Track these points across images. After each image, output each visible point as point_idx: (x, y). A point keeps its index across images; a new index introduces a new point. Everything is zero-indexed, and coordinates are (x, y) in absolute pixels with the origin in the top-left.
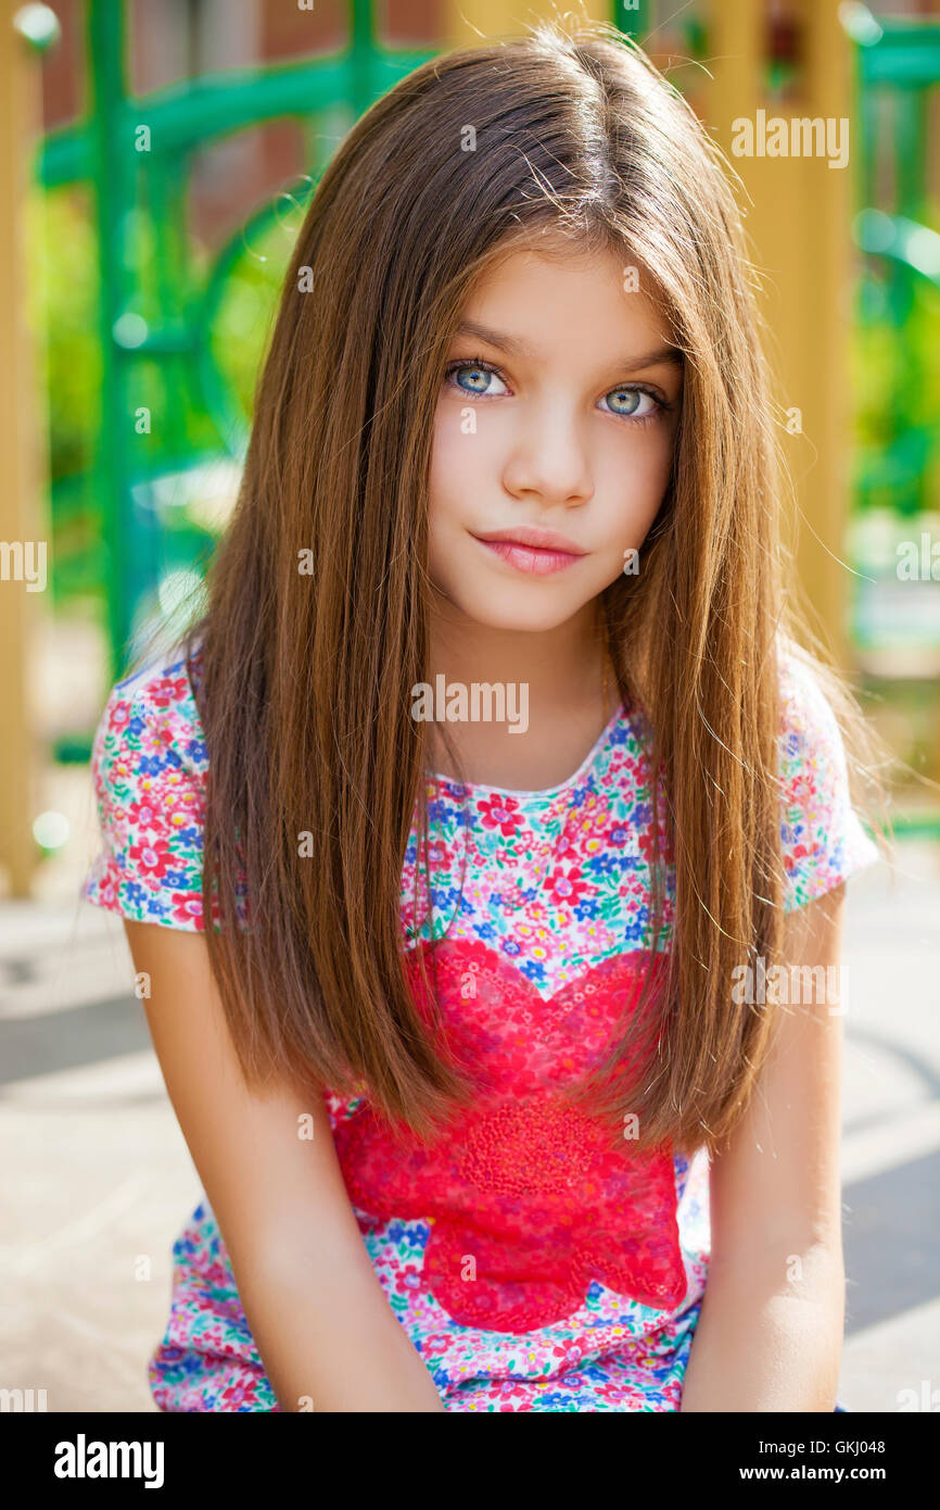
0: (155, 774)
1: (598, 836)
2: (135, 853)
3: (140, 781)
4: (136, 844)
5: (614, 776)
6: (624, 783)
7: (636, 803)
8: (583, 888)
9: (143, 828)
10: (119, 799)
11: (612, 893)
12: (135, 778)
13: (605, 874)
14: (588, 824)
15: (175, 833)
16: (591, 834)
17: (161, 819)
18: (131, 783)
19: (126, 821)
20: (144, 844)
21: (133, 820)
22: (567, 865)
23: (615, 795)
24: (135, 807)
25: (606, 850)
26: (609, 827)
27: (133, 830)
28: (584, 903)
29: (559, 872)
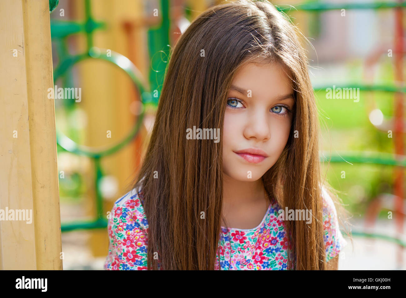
0: (131, 230)
1: (267, 242)
2: (125, 255)
3: (127, 232)
4: (125, 252)
5: (271, 223)
6: (274, 225)
7: (279, 232)
8: (264, 258)
9: (128, 247)
10: (119, 238)
11: (273, 259)
12: (125, 231)
13: (270, 254)
14: (264, 238)
15: (138, 248)
16: (265, 241)
17: (134, 244)
18: (124, 233)
19: (122, 245)
20: (128, 252)
21: (124, 244)
22: (259, 251)
23: (272, 229)
24: (125, 240)
25: (270, 246)
26: (270, 239)
27: (124, 248)
28: (265, 263)
29: (256, 253)
